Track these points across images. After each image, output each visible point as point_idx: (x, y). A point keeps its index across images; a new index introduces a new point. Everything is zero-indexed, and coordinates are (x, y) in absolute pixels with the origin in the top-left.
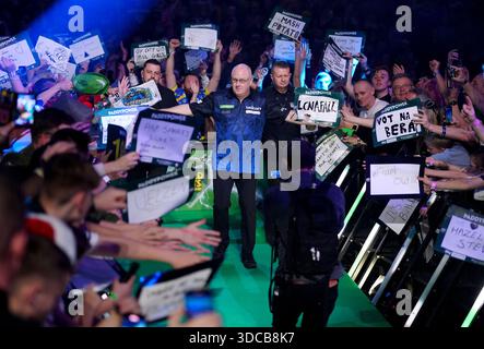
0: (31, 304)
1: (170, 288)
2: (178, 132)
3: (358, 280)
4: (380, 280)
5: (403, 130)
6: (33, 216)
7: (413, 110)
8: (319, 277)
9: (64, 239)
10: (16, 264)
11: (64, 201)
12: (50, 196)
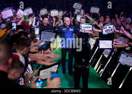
0: (14, 76)
1: (48, 70)
2: (52, 34)
3: (96, 70)
4: (102, 70)
5: (109, 31)
6: (14, 53)
7: (112, 26)
8: (84, 66)
9: (22, 59)
10: (10, 66)
11: (22, 50)
12: (18, 48)
